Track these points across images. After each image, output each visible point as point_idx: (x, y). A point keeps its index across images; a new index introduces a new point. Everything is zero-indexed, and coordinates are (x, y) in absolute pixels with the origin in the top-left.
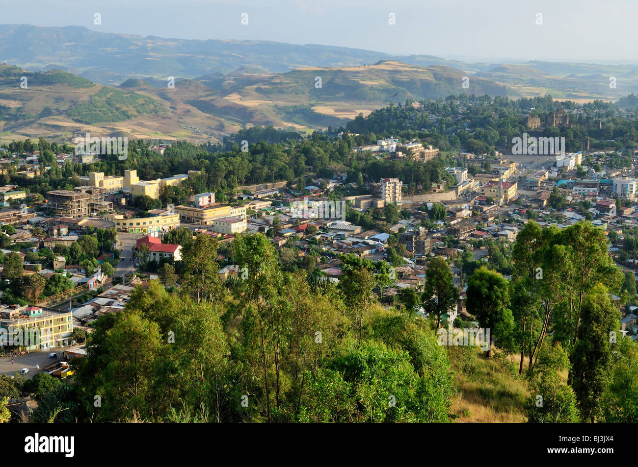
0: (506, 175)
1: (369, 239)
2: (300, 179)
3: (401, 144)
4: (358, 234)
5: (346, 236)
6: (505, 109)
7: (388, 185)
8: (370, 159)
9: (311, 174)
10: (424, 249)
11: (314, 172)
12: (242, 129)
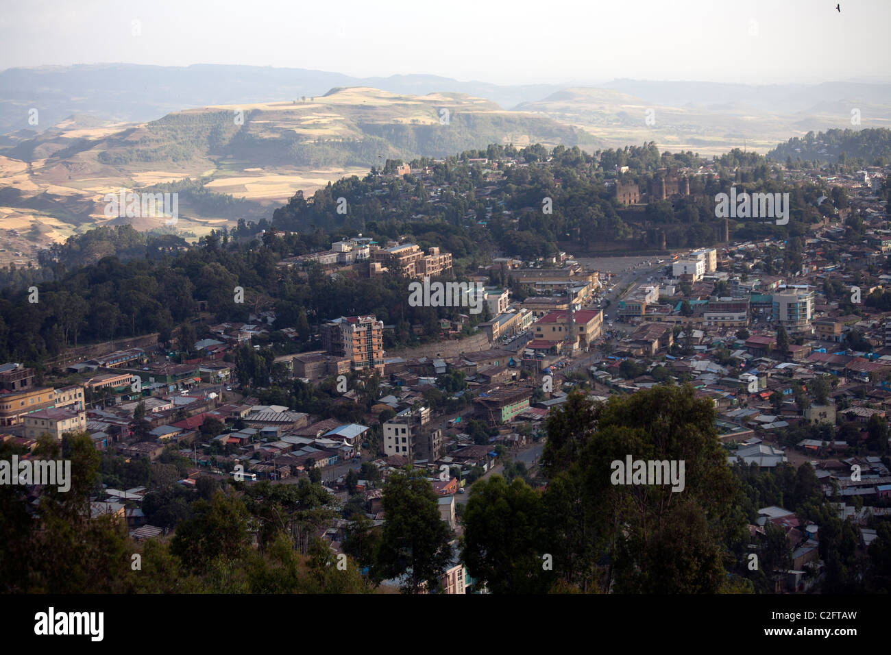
0: (581, 298)
1: (323, 436)
2: (184, 329)
3: (379, 248)
4: (302, 428)
5: (279, 435)
6: (573, 171)
7: (355, 330)
8: (320, 281)
9: (207, 315)
10: (430, 448)
11: (211, 312)
12: (75, 234)
